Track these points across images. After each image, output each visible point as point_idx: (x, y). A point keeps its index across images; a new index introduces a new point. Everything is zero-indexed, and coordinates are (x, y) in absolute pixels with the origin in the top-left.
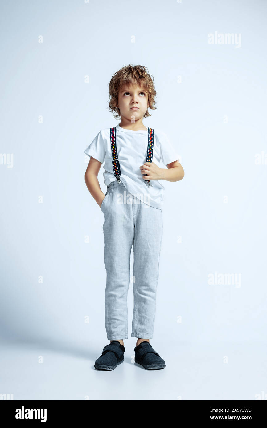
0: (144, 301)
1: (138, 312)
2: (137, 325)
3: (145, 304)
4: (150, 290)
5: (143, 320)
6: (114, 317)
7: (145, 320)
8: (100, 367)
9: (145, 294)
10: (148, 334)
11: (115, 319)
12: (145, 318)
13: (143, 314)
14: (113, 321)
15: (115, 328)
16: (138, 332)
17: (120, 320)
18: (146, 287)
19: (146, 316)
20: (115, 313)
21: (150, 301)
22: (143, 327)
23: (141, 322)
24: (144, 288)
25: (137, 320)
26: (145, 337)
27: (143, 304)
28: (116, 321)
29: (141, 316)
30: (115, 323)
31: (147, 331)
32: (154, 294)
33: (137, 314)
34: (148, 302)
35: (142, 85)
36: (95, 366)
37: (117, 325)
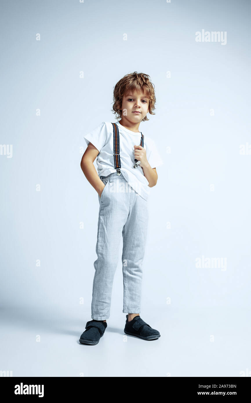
0: (132, 279)
1: (129, 290)
2: (128, 302)
3: (135, 283)
4: (139, 271)
5: (134, 297)
6: (103, 301)
7: (137, 297)
9: (135, 275)
10: (139, 309)
11: (104, 302)
12: (135, 295)
13: (134, 292)
14: (101, 303)
15: (102, 310)
16: (130, 309)
17: (107, 303)
18: (136, 269)
19: (136, 293)
20: (104, 296)
21: (139, 280)
22: (135, 303)
23: (132, 299)
24: (134, 269)
25: (128, 298)
26: (135, 312)
27: (133, 283)
28: (104, 304)
29: (132, 294)
30: (102, 305)
31: (138, 307)
32: (142, 274)
33: (128, 292)
34: (138, 281)
35: (145, 91)
36: (80, 341)
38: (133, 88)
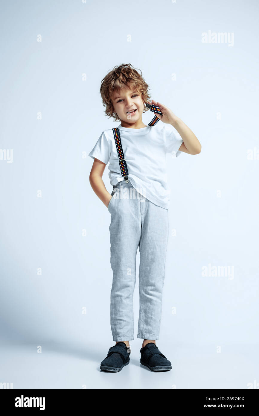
0: (150, 301)
1: (144, 312)
2: (143, 326)
3: (151, 304)
4: (156, 290)
5: (149, 320)
6: (120, 318)
7: (152, 321)
8: (106, 368)
9: (151, 295)
10: (154, 335)
11: (121, 320)
12: (151, 318)
13: (149, 315)
14: (119, 321)
15: (121, 329)
16: (144, 333)
17: (125, 321)
18: (153, 288)
19: (152, 317)
20: (121, 313)
21: (156, 301)
22: (149, 328)
23: (147, 323)
24: (150, 288)
25: (143, 321)
26: (151, 338)
27: (149, 304)
28: (122, 322)
29: (147, 317)
30: (120, 324)
31: (153, 332)
32: (161, 294)
33: (144, 315)
34: (155, 303)
36: (101, 368)
37: (123, 327)
38: (116, 89)
